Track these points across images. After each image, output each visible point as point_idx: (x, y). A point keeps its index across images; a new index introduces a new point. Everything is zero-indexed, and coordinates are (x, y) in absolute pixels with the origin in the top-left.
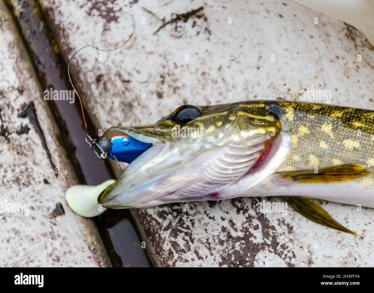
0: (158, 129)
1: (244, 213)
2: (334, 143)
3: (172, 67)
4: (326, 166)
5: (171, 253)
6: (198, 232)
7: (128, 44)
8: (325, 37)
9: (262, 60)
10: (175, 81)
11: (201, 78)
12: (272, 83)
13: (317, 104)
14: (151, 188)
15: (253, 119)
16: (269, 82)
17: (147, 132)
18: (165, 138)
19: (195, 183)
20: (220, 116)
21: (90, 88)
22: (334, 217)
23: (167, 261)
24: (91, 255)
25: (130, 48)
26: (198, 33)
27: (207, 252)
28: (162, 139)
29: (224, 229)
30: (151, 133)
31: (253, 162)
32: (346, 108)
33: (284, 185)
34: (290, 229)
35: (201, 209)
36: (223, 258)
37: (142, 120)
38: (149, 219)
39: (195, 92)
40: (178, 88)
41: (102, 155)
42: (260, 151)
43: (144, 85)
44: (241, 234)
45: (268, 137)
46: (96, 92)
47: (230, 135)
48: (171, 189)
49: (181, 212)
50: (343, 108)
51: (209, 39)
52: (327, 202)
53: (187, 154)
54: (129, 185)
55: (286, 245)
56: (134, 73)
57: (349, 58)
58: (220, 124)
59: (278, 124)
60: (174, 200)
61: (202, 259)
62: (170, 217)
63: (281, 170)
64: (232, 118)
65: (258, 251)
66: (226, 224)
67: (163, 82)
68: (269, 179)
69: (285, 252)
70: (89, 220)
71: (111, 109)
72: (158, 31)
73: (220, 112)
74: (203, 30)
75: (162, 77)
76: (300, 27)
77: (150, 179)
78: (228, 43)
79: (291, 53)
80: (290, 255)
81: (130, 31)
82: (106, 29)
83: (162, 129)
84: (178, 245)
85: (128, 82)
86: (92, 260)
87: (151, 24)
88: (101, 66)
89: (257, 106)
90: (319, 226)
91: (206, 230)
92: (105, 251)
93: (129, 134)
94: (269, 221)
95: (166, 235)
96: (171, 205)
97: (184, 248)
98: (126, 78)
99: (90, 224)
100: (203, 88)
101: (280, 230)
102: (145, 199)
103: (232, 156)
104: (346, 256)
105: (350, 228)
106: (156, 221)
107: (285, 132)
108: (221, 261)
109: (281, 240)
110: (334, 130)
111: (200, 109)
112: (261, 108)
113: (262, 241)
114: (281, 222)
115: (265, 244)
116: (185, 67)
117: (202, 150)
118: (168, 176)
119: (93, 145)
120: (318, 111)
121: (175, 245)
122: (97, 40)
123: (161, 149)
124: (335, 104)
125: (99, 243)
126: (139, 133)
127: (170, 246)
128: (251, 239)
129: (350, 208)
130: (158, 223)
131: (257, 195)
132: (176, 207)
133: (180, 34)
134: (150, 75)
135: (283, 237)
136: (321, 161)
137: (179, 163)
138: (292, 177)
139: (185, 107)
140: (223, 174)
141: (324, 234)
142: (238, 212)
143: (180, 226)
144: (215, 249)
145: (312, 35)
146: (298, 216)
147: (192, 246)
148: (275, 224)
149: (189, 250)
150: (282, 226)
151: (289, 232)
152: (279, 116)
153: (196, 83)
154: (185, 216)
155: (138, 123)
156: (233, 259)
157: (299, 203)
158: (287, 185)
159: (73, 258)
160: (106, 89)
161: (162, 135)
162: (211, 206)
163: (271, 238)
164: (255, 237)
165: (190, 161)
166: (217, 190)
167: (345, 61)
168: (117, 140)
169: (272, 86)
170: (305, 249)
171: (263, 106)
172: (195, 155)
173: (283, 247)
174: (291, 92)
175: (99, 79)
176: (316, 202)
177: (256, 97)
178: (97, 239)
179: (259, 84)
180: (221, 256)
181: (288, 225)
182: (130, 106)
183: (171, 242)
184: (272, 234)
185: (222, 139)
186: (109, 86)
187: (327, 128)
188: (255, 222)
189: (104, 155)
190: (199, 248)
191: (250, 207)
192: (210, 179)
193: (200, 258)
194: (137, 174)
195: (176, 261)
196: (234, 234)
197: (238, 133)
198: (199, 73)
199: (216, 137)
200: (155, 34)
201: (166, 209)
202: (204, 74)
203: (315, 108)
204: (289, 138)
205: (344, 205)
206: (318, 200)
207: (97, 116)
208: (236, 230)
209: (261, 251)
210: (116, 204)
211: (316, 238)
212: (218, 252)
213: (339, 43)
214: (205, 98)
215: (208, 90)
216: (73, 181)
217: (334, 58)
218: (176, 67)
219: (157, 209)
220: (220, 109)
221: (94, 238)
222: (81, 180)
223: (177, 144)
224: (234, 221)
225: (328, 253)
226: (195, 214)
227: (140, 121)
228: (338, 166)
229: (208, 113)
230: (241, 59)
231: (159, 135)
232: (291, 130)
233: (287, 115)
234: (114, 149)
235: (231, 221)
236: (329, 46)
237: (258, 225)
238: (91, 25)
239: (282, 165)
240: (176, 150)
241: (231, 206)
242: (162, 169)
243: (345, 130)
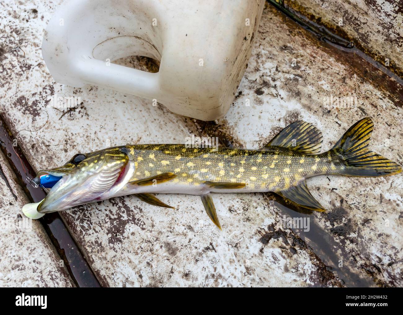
0: (65, 169)
1: (116, 206)
2: (157, 163)
3: (71, 135)
4: (154, 175)
5: (81, 232)
6: (94, 219)
7: (46, 126)
8: (147, 110)
9: (117, 126)
10: (73, 142)
11: (86, 139)
12: (123, 137)
13: (146, 145)
14: (64, 200)
15: (113, 157)
16: (122, 136)
17: (59, 171)
18: (68, 172)
19: (87, 194)
20: (96, 157)
21: (29, 152)
22: (162, 201)
23: (80, 236)
24: (39, 239)
25: (47, 128)
26: (82, 116)
27: (100, 228)
28: (67, 173)
29: (107, 215)
30: (61, 171)
31: (116, 179)
32: (161, 145)
33: (134, 188)
34: (141, 210)
35: (94, 207)
36: (108, 230)
37: (58, 165)
38: (68, 215)
39: (84, 147)
40: (75, 146)
41: (35, 186)
42: (119, 173)
43: (57, 146)
44: (116, 217)
45: (122, 165)
46: (33, 154)
47: (102, 166)
48: (75, 199)
49: (84, 210)
50: (159, 145)
51: (88, 118)
52: (158, 194)
53: (81, 179)
54: (52, 200)
55: (140, 219)
56: (51, 141)
57: (161, 119)
58: (96, 161)
59: (126, 158)
60: (78, 204)
61: (98, 232)
62: (78, 213)
63: (131, 181)
64: (102, 158)
65: (126, 224)
66: (108, 212)
67: (67, 144)
68: (126, 186)
69: (140, 223)
70: (36, 221)
71: (42, 161)
72: (61, 117)
73: (96, 155)
74: (85, 114)
75: (66, 141)
76: (134, 106)
77: (63, 195)
78: (98, 119)
79: (131, 120)
80: (142, 223)
81: (46, 119)
82: (34, 120)
83: (66, 168)
84: (85, 227)
85: (49, 146)
86: (40, 241)
87: (57, 115)
88: (34, 140)
89: (115, 150)
90: (155, 207)
91: (98, 217)
92: (47, 235)
93: (49, 173)
94: (129, 208)
95: (77, 223)
96: (78, 207)
97: (88, 228)
98: (48, 144)
99: (37, 223)
100: (88, 144)
101: (135, 211)
102: (62, 206)
103: (104, 177)
104: (171, 220)
105: (171, 205)
106: (72, 216)
107: (131, 161)
108: (107, 232)
109: (137, 217)
110: (155, 157)
111: (85, 155)
112: (117, 150)
113: (127, 219)
114: (136, 207)
115: (129, 220)
116: (77, 135)
117: (88, 176)
118: (73, 192)
119: (30, 181)
120: (146, 148)
121: (83, 227)
122: (30, 127)
123: (67, 179)
124: (156, 143)
125: (43, 232)
126: (54, 172)
127: (80, 228)
128: (121, 218)
129: (170, 195)
130: (73, 217)
131: (123, 195)
132: (81, 208)
133: (73, 118)
134: (60, 141)
135: (137, 215)
136: (151, 174)
137: (77, 184)
138: (137, 183)
139: (78, 155)
140: (101, 187)
141: (158, 210)
142: (113, 205)
143: (84, 217)
144: (103, 226)
145: (141, 109)
146: (144, 203)
147: (92, 227)
148: (133, 209)
149: (90, 229)
150: (137, 209)
151: (141, 212)
152: (127, 153)
153: (84, 141)
154: (86, 211)
155: (56, 167)
156: (113, 230)
157: (143, 196)
158: (135, 188)
159: (30, 242)
160: (37, 151)
161: (67, 171)
162: (99, 204)
163: (132, 217)
164: (123, 217)
165: (83, 183)
166: (100, 195)
167: (159, 121)
168: (43, 177)
169: (123, 138)
170: (150, 219)
171: (118, 149)
172: (85, 180)
173: (139, 220)
174: (133, 140)
175: (33, 146)
176: (152, 195)
177: (115, 145)
178: (42, 230)
179: (116, 138)
180: (107, 229)
181: (139, 208)
182: (51, 158)
183: (80, 226)
184: (132, 214)
185: (98, 169)
186: (39, 149)
187: (152, 156)
188: (123, 209)
189: (37, 186)
190: (95, 227)
191: (119, 202)
192: (95, 190)
193: (96, 232)
194: (56, 194)
195: (84, 235)
196: (112, 217)
197: (106, 165)
198: (85, 136)
199: (95, 168)
200: (60, 119)
201: (76, 209)
202: (87, 136)
203: (145, 146)
204: (133, 164)
205: (166, 194)
206: (153, 193)
207: (35, 166)
208: (113, 215)
209: (127, 224)
210: (47, 210)
211: (154, 213)
212: (105, 228)
213: (155, 112)
214: (90, 149)
215: (91, 144)
216: (26, 201)
217: (153, 120)
218: (73, 135)
219: (72, 210)
220: (96, 154)
221: (40, 230)
222: (31, 201)
223: (75, 175)
224: (112, 210)
225: (161, 220)
226: (91, 210)
227: (57, 165)
228: (160, 175)
229: (90, 157)
230: (106, 126)
231: (65, 171)
232: (134, 160)
233: (131, 152)
234: (42, 182)
235: (110, 211)
236: (150, 114)
237: (124, 211)
238: (26, 119)
239: (131, 178)
240: (74, 178)
241: (109, 203)
242: (68, 189)
243: (161, 155)
